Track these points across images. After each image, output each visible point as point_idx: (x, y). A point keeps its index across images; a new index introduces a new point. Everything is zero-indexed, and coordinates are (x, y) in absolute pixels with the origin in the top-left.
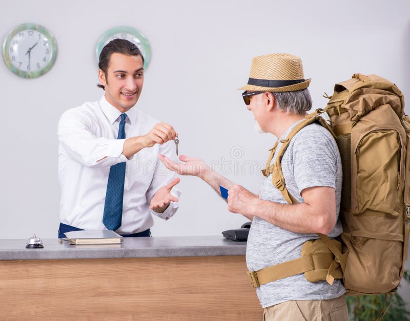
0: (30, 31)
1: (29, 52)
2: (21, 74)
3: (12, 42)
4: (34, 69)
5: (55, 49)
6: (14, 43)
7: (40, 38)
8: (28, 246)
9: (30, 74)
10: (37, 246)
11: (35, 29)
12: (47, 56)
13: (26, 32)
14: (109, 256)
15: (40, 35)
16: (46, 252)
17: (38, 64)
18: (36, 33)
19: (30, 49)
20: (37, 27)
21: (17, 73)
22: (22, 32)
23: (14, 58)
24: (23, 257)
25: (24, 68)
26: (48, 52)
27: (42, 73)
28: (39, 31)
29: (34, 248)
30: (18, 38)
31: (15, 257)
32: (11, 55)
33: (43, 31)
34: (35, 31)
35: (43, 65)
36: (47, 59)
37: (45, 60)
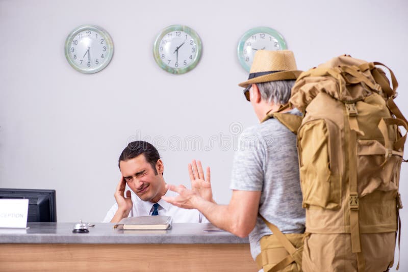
0: (178, 32)
1: (177, 50)
2: (169, 70)
3: (162, 42)
4: (182, 66)
5: (200, 48)
6: (163, 43)
7: (186, 38)
8: (75, 231)
9: (178, 70)
10: (82, 231)
11: (182, 30)
12: (193, 54)
13: (174, 33)
14: (147, 242)
15: (186, 36)
16: (87, 237)
17: (185, 62)
18: (183, 34)
19: (178, 48)
20: (184, 28)
21: (167, 69)
22: (170, 33)
23: (163, 56)
24: (65, 241)
25: (172, 65)
26: (194, 50)
27: (189, 70)
28: (185, 32)
29: (79, 232)
30: (166, 38)
31: (58, 241)
32: (161, 53)
33: (189, 31)
34: (181, 32)
35: (190, 62)
36: (193, 57)
37: (191, 58)
